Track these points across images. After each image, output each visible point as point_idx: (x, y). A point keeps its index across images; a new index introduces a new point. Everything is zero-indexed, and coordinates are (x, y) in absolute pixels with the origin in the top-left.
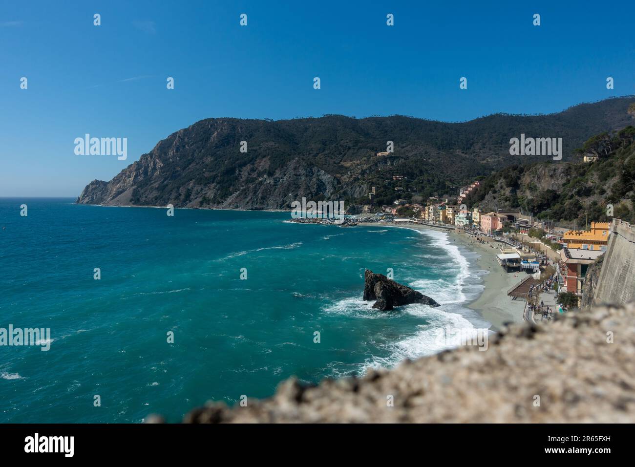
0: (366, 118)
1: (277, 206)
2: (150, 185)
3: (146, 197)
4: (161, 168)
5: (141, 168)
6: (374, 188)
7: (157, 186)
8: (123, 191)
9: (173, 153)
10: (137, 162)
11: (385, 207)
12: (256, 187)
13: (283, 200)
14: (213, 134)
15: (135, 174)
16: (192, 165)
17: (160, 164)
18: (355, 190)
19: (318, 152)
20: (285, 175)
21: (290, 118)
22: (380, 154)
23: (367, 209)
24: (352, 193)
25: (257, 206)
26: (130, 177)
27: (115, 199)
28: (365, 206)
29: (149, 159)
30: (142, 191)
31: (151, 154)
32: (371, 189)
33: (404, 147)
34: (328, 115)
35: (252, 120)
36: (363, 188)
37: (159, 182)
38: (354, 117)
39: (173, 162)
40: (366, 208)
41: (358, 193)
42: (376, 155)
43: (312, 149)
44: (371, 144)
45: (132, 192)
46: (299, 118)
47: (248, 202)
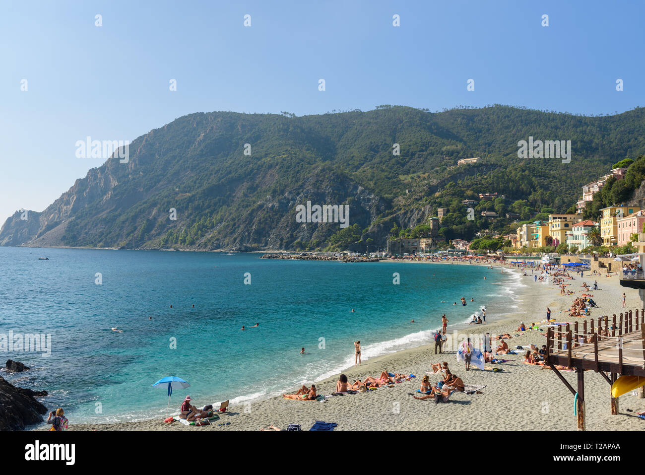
0: (448, 111)
1: (281, 245)
2: (95, 215)
3: (86, 233)
4: (115, 189)
5: (85, 190)
6: (440, 211)
7: (104, 216)
8: (57, 224)
9: (135, 166)
10: (80, 179)
11: (457, 243)
12: (251, 214)
13: (292, 236)
14: (199, 136)
15: (75, 198)
16: (161, 183)
17: (114, 183)
18: (411, 217)
19: (362, 162)
20: (298, 194)
21: (322, 113)
22: (462, 161)
23: (424, 246)
24: (406, 221)
25: (248, 245)
26: (69, 204)
27: (41, 238)
28: (422, 240)
29: (99, 176)
30: (83, 224)
31: (103, 169)
32: (436, 214)
33: (508, 154)
34: (383, 106)
35: (262, 115)
36: (424, 212)
37: (108, 211)
38: (427, 110)
39: (134, 179)
40: (423, 243)
41: (415, 221)
42: (456, 163)
43: (353, 157)
44: (448, 147)
45: (66, 226)
46: (337, 112)
47: (235, 239)
